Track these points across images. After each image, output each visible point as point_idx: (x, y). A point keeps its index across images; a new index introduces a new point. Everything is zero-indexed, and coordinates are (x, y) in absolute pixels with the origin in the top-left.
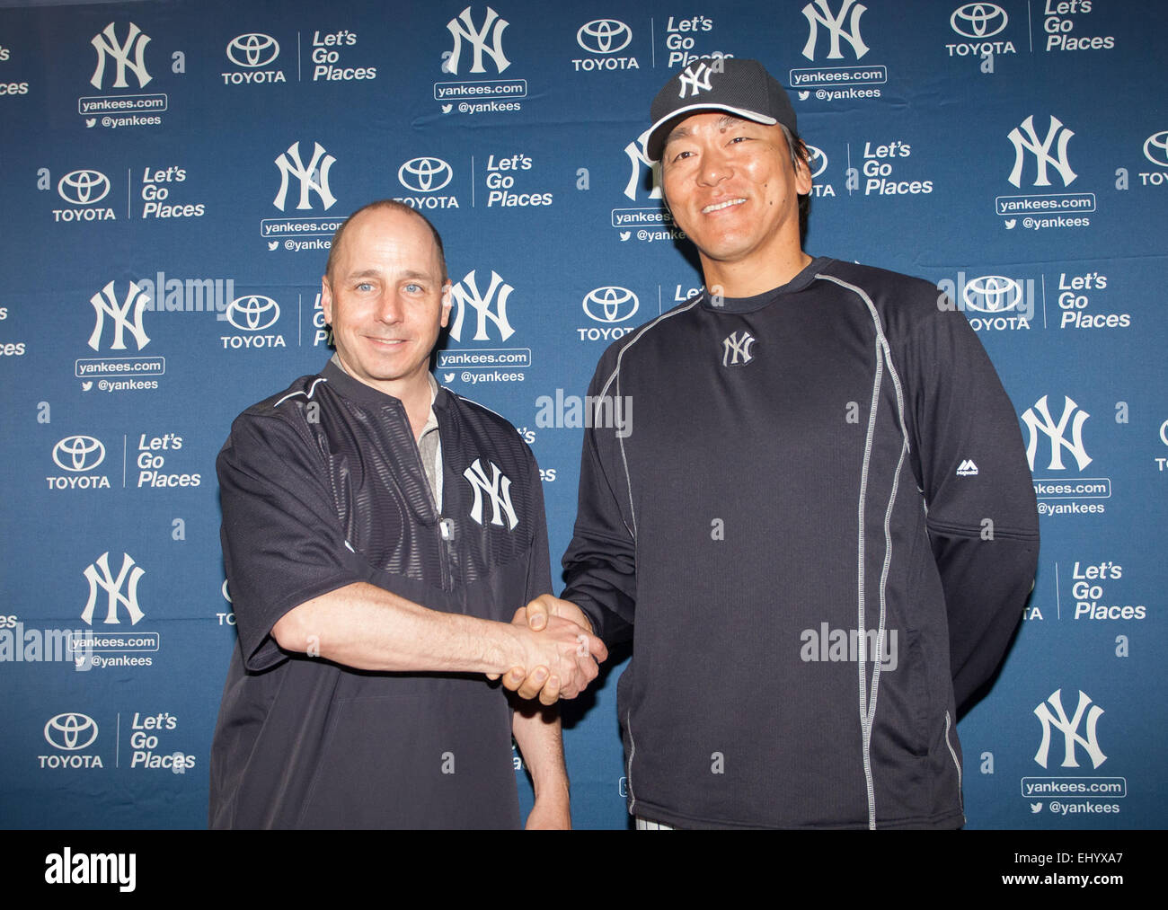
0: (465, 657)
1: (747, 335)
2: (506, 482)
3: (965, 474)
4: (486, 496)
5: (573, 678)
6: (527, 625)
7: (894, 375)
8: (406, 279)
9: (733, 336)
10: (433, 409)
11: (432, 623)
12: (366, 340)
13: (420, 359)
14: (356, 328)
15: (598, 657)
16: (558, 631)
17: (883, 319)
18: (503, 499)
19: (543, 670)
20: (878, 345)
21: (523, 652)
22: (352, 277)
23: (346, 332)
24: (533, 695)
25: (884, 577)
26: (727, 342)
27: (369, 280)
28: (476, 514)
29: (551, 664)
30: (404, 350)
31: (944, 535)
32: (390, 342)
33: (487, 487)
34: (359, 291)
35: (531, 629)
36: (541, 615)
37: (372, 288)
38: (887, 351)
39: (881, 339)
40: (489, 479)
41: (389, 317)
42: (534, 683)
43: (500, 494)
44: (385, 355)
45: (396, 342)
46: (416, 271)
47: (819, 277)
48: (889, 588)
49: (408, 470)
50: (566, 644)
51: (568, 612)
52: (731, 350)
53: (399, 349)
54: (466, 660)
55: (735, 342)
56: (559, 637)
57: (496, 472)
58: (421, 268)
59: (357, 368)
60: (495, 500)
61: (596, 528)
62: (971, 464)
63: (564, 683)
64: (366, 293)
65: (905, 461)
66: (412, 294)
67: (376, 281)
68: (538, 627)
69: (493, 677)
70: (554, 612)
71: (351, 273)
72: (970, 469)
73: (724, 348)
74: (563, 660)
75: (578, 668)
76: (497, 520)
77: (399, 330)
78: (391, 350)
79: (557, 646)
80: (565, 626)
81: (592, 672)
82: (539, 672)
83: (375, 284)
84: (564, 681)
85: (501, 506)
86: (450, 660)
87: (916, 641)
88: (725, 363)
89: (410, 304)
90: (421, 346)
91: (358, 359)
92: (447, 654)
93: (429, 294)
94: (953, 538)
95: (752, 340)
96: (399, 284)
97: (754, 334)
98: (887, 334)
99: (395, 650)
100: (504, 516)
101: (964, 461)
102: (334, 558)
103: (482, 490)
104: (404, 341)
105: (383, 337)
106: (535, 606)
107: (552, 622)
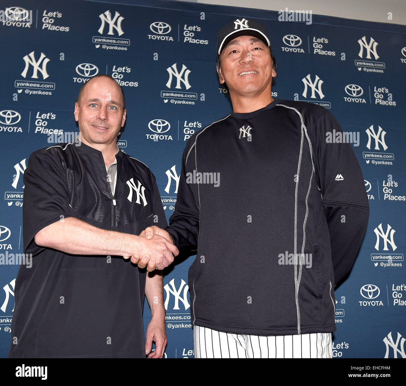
0: (113, 249)
1: (249, 127)
2: (143, 189)
3: (338, 180)
4: (134, 192)
5: (161, 261)
6: (145, 237)
7: (309, 139)
8: (110, 104)
9: (243, 127)
10: (116, 157)
11: (98, 234)
12: (92, 126)
13: (113, 137)
14: (89, 122)
15: (174, 254)
16: (157, 240)
17: (304, 118)
18: (141, 194)
19: (148, 256)
20: (302, 128)
21: (140, 248)
22: (88, 101)
23: (84, 123)
24: (144, 267)
25: (305, 222)
26: (241, 130)
27: (95, 103)
28: (130, 198)
29: (152, 254)
30: (107, 132)
31: (331, 206)
32: (102, 128)
33: (135, 189)
34: (91, 107)
35: (146, 239)
36: (151, 233)
37: (96, 106)
38: (306, 130)
39: (303, 126)
40: (136, 186)
41: (103, 117)
42: (144, 261)
43: (140, 192)
44: (99, 133)
45: (104, 128)
46: (114, 101)
47: (278, 105)
48: (307, 228)
49: (101, 178)
50: (160, 246)
51: (163, 234)
52: (243, 132)
53: (105, 131)
54: (113, 250)
55: (244, 129)
56: (157, 243)
57: (140, 184)
58: (116, 100)
59: (87, 138)
60: (138, 194)
61: (183, 207)
62: (341, 176)
63: (157, 263)
64: (93, 108)
65: (313, 176)
66: (112, 110)
67: (98, 103)
68: (149, 237)
69: (126, 257)
70: (157, 233)
71: (88, 99)
72: (340, 178)
73: (239, 132)
74: (157, 253)
75: (164, 257)
76: (138, 202)
77: (106, 124)
78: (102, 131)
79: (156, 246)
80: (161, 239)
81: (171, 259)
82: (146, 257)
83: (97, 104)
84: (158, 262)
85: (140, 197)
86: (106, 250)
87: (317, 250)
88: (240, 138)
89: (111, 114)
90: (113, 132)
91: (88, 134)
92: (105, 248)
93: (118, 111)
94: (334, 207)
95: (251, 128)
96: (107, 106)
97: (251, 126)
98: (306, 124)
99: (82, 246)
100: (141, 200)
101: (338, 175)
102: (62, 208)
103: (133, 189)
104: (107, 128)
105: (99, 125)
106: (149, 229)
107: (155, 237)
